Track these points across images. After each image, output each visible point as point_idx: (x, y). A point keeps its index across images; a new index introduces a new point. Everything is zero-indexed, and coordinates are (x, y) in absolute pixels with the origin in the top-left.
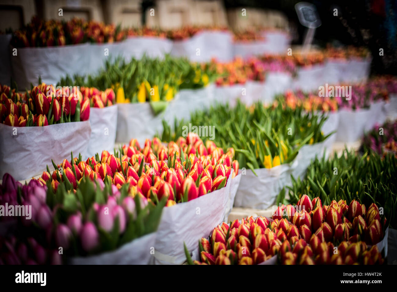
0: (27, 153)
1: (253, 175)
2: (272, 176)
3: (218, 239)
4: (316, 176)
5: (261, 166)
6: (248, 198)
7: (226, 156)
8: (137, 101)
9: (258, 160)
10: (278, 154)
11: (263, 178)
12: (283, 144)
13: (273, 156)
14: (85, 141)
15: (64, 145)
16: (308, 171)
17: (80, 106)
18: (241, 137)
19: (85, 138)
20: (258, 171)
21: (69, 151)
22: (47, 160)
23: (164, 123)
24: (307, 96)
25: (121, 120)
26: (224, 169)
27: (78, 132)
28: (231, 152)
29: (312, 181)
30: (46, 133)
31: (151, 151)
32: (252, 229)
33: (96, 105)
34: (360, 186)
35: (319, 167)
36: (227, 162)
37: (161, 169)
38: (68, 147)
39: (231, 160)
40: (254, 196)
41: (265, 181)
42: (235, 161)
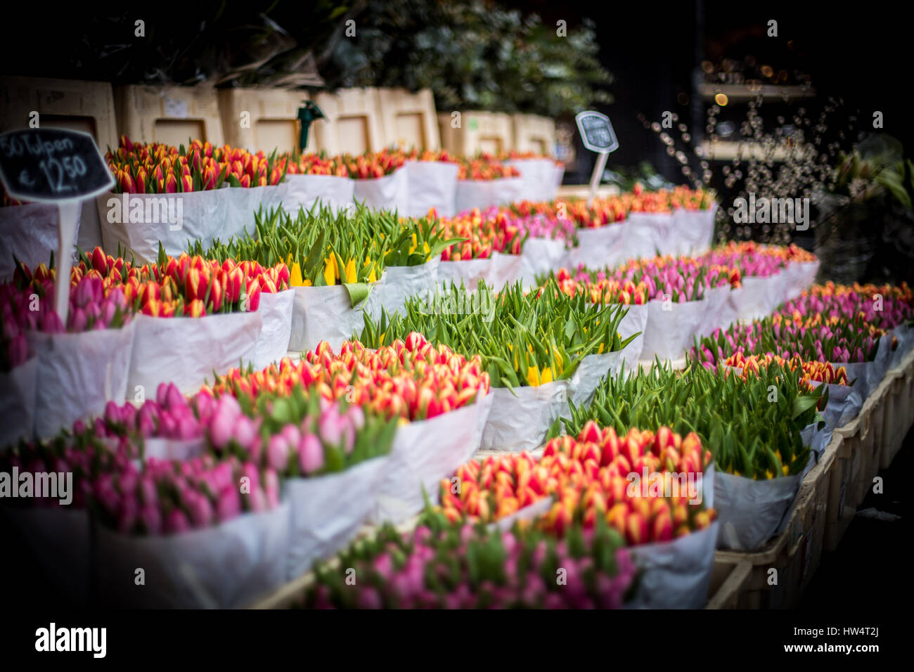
0: (174, 358)
1: (512, 396)
2: (540, 399)
3: (466, 478)
4: (608, 400)
5: (523, 384)
6: (502, 434)
7: (472, 364)
8: (324, 283)
9: (519, 374)
10: (549, 365)
11: (525, 402)
12: (556, 351)
13: (541, 369)
14: (253, 343)
15: (226, 348)
16: (596, 394)
17: (246, 288)
18: (491, 341)
19: (253, 338)
20: (519, 390)
21: (234, 356)
22: (202, 370)
23: (366, 319)
24: (595, 277)
25: (298, 313)
26: (473, 381)
27: (247, 329)
28: (478, 360)
29: (602, 407)
30: (203, 328)
31: (355, 359)
32: (514, 464)
33: (266, 290)
34: (676, 413)
35: (614, 389)
36: (474, 372)
37: (378, 381)
38: (230, 351)
39: (478, 371)
40: (513, 429)
41: (528, 406)
42: (484, 373)
